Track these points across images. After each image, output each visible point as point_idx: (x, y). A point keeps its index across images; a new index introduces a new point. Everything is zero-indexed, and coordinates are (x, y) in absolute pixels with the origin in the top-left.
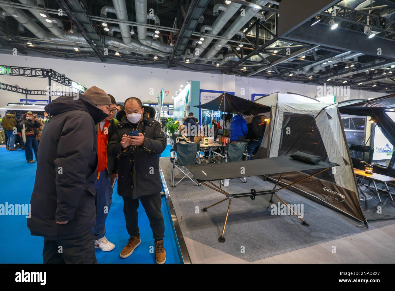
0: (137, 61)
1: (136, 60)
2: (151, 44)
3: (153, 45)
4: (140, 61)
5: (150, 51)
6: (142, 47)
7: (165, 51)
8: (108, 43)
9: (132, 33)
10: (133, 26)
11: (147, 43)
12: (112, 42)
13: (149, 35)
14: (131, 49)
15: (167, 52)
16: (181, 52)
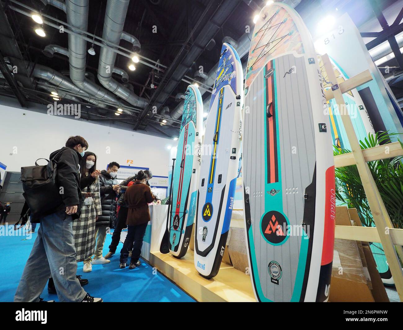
0: (87, 114)
1: (86, 112)
2: (116, 90)
3: (119, 92)
4: (93, 115)
5: (112, 101)
6: (100, 93)
7: (135, 105)
8: (41, 75)
9: (92, 52)
10: (94, 44)
11: (111, 87)
12: (49, 74)
13: (116, 72)
14: (81, 93)
15: (138, 105)
16: (161, 104)
